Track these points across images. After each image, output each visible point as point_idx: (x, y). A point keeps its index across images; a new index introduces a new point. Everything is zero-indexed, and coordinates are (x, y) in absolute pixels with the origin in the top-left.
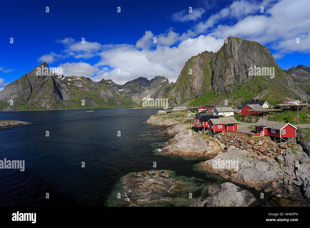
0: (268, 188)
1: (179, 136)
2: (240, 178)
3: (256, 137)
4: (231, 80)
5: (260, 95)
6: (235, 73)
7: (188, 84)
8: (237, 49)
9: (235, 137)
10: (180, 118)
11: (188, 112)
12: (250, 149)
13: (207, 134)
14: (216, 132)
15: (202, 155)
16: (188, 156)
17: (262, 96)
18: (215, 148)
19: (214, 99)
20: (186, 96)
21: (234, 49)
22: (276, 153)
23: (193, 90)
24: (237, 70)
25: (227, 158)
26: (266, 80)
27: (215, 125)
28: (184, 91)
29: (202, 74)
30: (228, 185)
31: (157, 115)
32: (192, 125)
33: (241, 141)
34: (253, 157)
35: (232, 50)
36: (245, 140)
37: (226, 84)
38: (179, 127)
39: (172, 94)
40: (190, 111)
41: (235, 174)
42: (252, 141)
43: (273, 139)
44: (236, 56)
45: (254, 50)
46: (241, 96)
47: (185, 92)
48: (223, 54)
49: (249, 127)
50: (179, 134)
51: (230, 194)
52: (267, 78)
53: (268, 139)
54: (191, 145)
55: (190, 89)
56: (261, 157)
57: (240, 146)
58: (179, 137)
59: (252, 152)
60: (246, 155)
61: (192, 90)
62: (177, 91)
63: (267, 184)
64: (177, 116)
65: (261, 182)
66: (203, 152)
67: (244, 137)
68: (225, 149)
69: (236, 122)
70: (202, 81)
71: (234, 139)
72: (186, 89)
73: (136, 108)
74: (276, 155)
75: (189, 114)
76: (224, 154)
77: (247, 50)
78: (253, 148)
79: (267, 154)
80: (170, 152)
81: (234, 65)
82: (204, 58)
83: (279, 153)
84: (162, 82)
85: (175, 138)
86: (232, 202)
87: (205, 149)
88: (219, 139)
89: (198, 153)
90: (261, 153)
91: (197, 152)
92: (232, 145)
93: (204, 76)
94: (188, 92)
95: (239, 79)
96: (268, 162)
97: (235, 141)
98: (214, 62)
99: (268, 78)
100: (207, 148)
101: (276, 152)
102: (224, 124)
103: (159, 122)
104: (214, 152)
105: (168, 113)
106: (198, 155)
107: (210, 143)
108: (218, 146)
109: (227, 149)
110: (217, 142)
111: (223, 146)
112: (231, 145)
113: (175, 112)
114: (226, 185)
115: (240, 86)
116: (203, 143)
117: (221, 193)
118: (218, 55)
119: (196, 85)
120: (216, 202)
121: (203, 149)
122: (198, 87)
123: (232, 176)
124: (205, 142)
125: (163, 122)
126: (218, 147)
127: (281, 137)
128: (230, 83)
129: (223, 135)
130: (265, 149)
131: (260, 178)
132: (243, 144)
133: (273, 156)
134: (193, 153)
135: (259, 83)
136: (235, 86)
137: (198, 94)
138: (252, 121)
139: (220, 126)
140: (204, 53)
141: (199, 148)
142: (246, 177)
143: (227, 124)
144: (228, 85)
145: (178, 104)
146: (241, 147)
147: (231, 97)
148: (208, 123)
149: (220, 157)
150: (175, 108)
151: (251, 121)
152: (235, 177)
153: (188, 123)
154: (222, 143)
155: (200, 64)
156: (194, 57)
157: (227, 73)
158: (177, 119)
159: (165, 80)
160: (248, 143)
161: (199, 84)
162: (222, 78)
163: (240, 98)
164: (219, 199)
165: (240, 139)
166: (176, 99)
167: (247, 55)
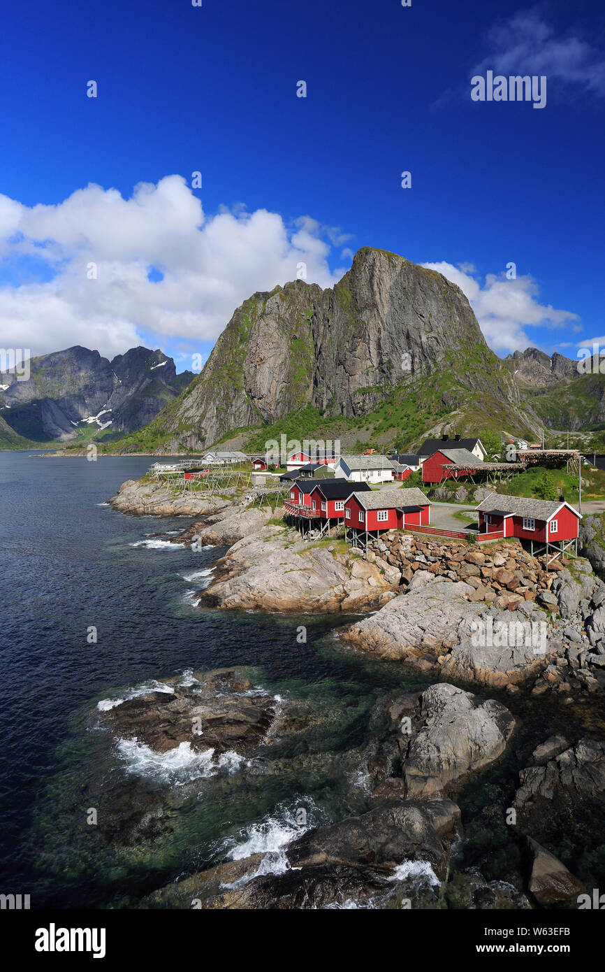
0: (539, 685)
1: (245, 550)
2: (464, 666)
3: (487, 542)
4: (368, 375)
5: (443, 424)
6: (380, 354)
7: (243, 381)
8: (388, 287)
9: (427, 544)
10: (232, 490)
11: (254, 470)
12: (475, 578)
13: (343, 540)
14: (370, 532)
15: (333, 605)
16: (290, 610)
17: (448, 426)
18: (373, 581)
19: (319, 431)
20: (234, 417)
21: (379, 284)
22: (535, 583)
23: (256, 399)
24: (386, 348)
25: (418, 610)
26: (458, 382)
27: (370, 510)
28: (228, 401)
29: (285, 350)
30: (443, 691)
31: (148, 480)
32: (282, 511)
33: (448, 555)
34: (484, 600)
35: (376, 288)
36: (458, 552)
37: (354, 387)
38: (237, 519)
39: (188, 409)
40: (259, 466)
41: (449, 656)
42: (479, 556)
43: (526, 545)
44: (385, 304)
45: (431, 293)
46: (395, 424)
47: (232, 405)
48: (349, 295)
49: (455, 514)
50: (244, 541)
51: (462, 719)
52: (461, 378)
53: (515, 548)
54: (296, 575)
55: (247, 394)
56: (505, 601)
57: (446, 572)
58: (246, 553)
59: (481, 587)
60: (466, 598)
61: (253, 398)
62: (206, 398)
63: (533, 674)
64: (223, 483)
65: (519, 670)
66: (336, 595)
67: (454, 544)
68: (400, 584)
69: (426, 501)
70: (284, 372)
71: (425, 550)
72: (234, 397)
73: (59, 454)
74: (537, 589)
75: (258, 475)
76: (406, 599)
77: (414, 292)
78: (482, 576)
79: (517, 589)
80: (229, 605)
81: (379, 331)
82: (292, 302)
83: (544, 585)
84: (152, 368)
85: (234, 556)
86: (471, 744)
87: (341, 587)
88: (380, 553)
89: (321, 601)
90: (502, 586)
91: (318, 597)
92: (423, 570)
93: (291, 357)
94: (240, 404)
95: (391, 374)
96: (522, 611)
97: (430, 558)
98: (320, 316)
99: (463, 377)
100: (350, 583)
101: (536, 581)
102: (395, 506)
103: (159, 503)
104: (371, 593)
105: (187, 471)
106: (322, 606)
107: (354, 567)
108: (378, 573)
109: (407, 583)
110: (374, 562)
111: (394, 574)
112: (419, 568)
113: (211, 468)
114: (439, 692)
115: (392, 394)
116: (333, 566)
117: (433, 719)
118: (335, 298)
119: (266, 385)
120: (428, 751)
121: (335, 588)
122: (273, 391)
123: (440, 661)
124: (340, 566)
125: (176, 501)
126: (381, 577)
127: (547, 541)
128: (365, 385)
129: (391, 542)
130: (512, 577)
131: (515, 658)
132: (456, 564)
133: (533, 595)
134: (307, 600)
135: (441, 388)
136: (380, 394)
137: (272, 412)
138: (458, 498)
139: (384, 514)
140: (294, 286)
141: (324, 585)
142: (481, 661)
143: (404, 508)
144: (359, 390)
145: (209, 442)
146: (452, 574)
147: (369, 425)
148: (345, 505)
149: (397, 609)
150: (209, 456)
151: (454, 496)
152: (451, 664)
153: (265, 504)
154: (391, 565)
155: (280, 318)
156: (261, 296)
157: (358, 352)
158: (221, 491)
159: (164, 364)
160: (468, 562)
161: (275, 383)
162: (344, 368)
163: (392, 429)
164: (434, 739)
165: (445, 550)
166: (203, 425)
167: (415, 306)
